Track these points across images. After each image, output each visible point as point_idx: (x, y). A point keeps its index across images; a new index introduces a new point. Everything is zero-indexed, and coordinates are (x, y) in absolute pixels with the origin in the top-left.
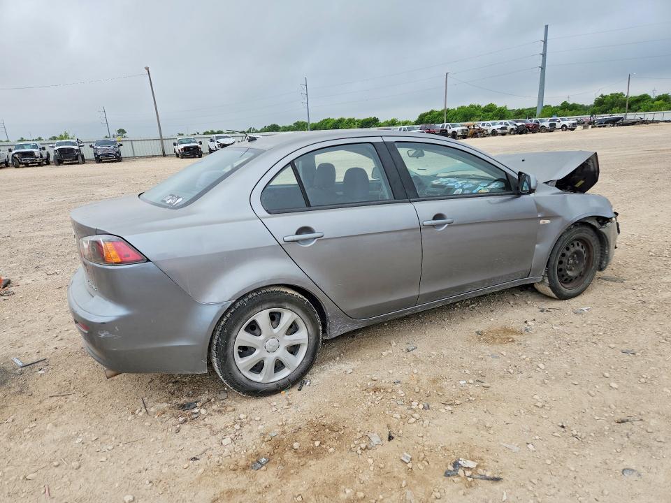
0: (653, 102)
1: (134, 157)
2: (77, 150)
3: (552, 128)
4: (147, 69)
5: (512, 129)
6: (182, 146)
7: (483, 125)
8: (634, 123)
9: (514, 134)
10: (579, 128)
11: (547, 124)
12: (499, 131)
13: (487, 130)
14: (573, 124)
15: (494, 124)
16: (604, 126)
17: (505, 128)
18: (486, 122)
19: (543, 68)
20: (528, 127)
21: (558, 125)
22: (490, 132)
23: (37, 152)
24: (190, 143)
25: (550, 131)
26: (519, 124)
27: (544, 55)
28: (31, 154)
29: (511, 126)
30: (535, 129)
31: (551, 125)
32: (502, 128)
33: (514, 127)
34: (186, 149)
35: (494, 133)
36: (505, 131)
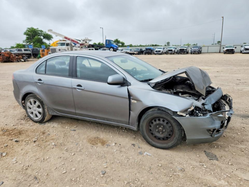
1: (208, 53)
2: (185, 49)
4: (223, 17)
6: (226, 49)
23: (173, 49)
24: (230, 47)
28: (171, 50)
34: (227, 50)
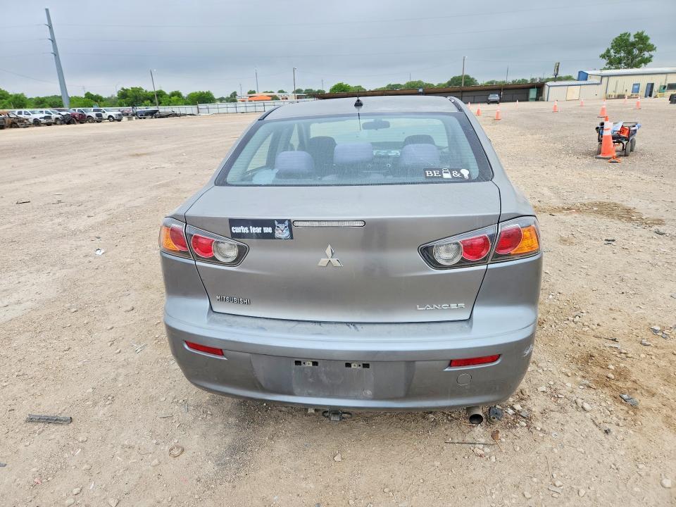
0: (170, 98)
3: (99, 119)
5: (57, 119)
7: (20, 113)
8: (168, 116)
9: (61, 124)
10: (125, 119)
11: (93, 114)
12: (43, 121)
13: (27, 120)
14: (119, 115)
15: (33, 113)
16: (144, 118)
17: (50, 118)
18: (23, 110)
19: (56, 54)
20: (74, 117)
21: (105, 116)
22: (31, 121)
25: (98, 122)
26: (64, 113)
27: (53, 41)
29: (54, 116)
30: (82, 119)
31: (97, 115)
32: (45, 118)
33: (58, 116)
35: (37, 123)
36: (50, 121)
